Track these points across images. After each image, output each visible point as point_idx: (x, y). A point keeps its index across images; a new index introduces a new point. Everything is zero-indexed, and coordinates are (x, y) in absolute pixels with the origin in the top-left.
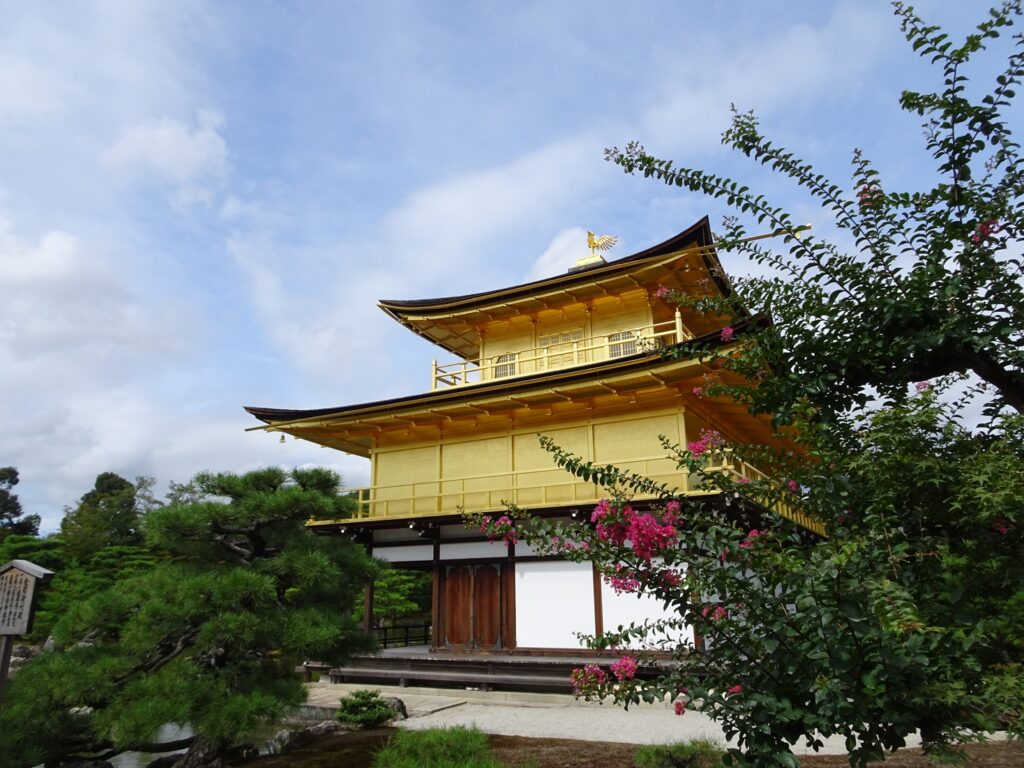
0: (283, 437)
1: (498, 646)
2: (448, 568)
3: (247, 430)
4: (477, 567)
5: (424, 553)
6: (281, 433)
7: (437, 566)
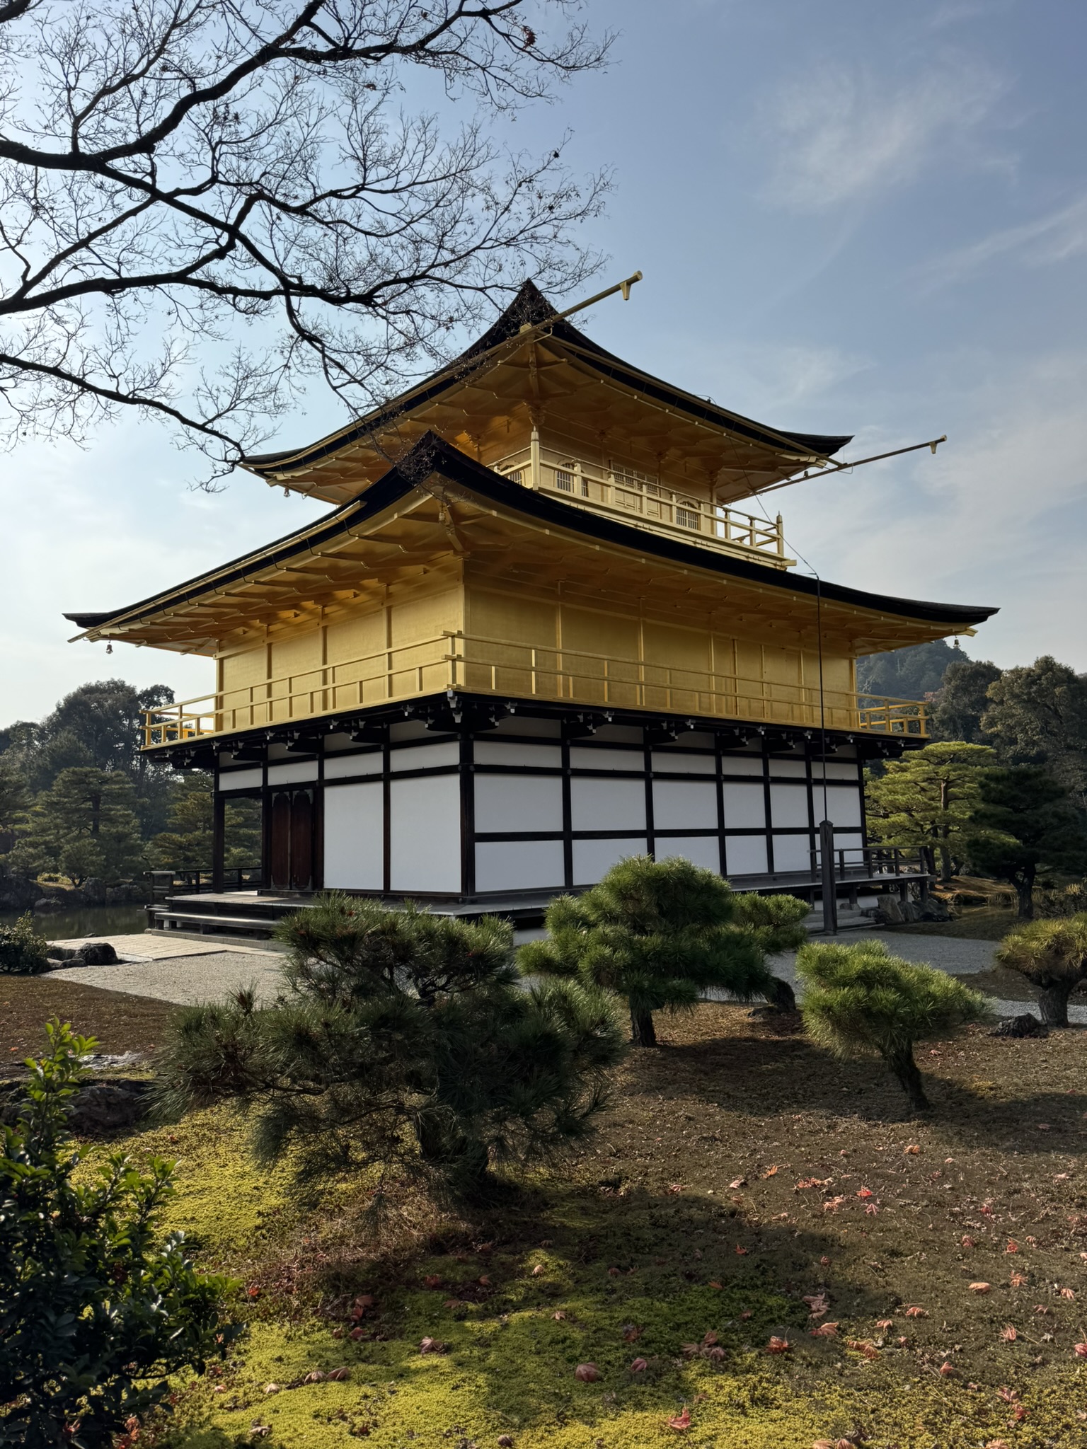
0: (110, 647)
1: (309, 889)
2: (274, 795)
3: (70, 641)
4: (295, 793)
5: (250, 779)
6: (105, 643)
7: (264, 792)
